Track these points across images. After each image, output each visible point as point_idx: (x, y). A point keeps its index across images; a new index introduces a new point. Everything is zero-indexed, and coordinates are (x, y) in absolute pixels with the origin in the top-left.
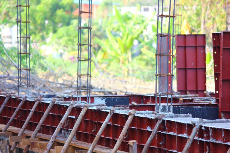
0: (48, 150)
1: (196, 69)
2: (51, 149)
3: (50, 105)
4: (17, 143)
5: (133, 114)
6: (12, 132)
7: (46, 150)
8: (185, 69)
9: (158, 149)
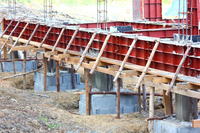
0: (81, 63)
1: (156, 4)
2: (82, 62)
3: (76, 31)
4: (52, 56)
5: (159, 41)
6: (45, 48)
7: (79, 63)
8: (149, 4)
9: (185, 68)
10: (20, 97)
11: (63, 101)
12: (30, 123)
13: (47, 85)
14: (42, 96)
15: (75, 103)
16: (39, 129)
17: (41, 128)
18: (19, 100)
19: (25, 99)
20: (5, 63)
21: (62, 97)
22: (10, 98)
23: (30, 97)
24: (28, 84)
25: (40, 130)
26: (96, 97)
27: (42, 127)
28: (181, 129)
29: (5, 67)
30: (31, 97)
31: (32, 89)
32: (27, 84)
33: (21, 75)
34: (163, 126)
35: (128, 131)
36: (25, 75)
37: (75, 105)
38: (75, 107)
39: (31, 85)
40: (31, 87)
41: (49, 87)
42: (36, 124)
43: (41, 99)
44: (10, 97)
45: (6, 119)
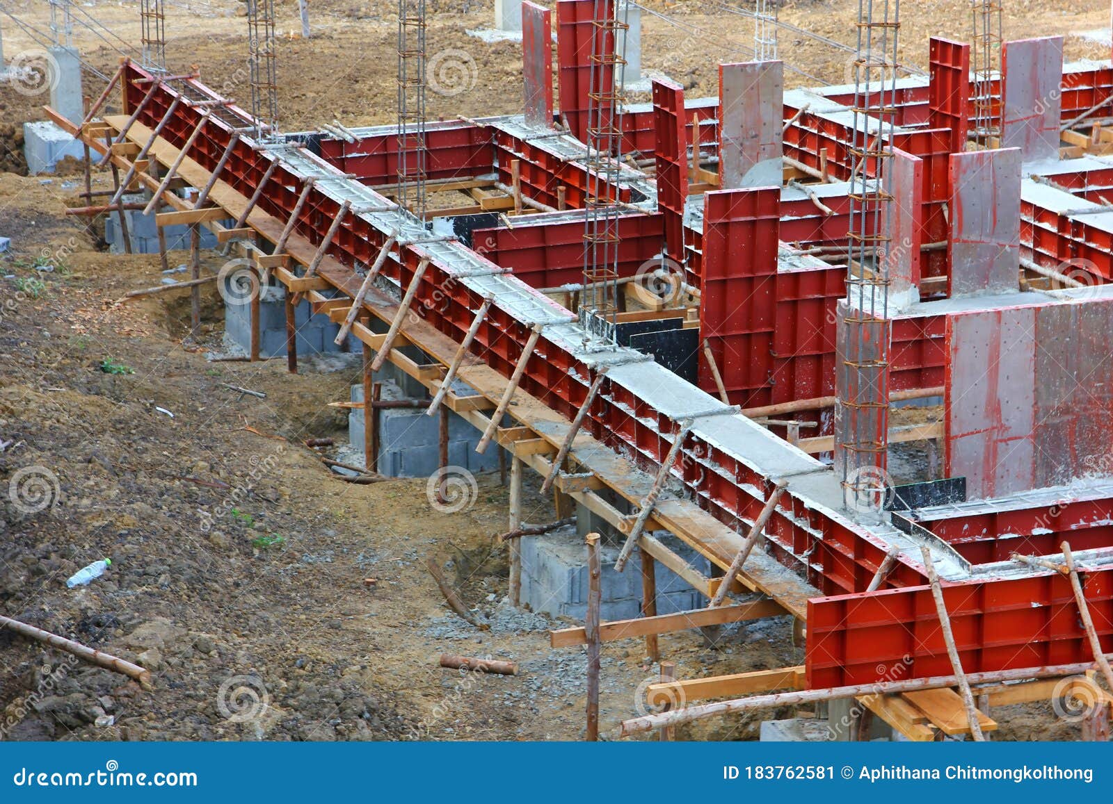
3: (341, 210)
5: (538, 332)
9: (592, 419)
10: (180, 400)
11: (305, 410)
12: (205, 542)
13: (262, 328)
14: (245, 393)
15: (340, 416)
16: (229, 557)
17: (234, 554)
18: (177, 411)
19: (197, 404)
20: (132, 214)
21: (302, 397)
22: (151, 404)
23: (209, 396)
24: (206, 307)
25: (232, 560)
26: (392, 419)
27: (237, 551)
28: (581, 571)
29: (134, 226)
30: (213, 396)
31: (219, 321)
32: (203, 305)
33: (184, 287)
34: (541, 555)
35: (460, 551)
36: (195, 286)
37: (337, 422)
38: (338, 425)
39: (215, 308)
40: (217, 315)
41: (269, 333)
42: (221, 543)
43: (244, 403)
44: (152, 401)
45: (145, 537)
